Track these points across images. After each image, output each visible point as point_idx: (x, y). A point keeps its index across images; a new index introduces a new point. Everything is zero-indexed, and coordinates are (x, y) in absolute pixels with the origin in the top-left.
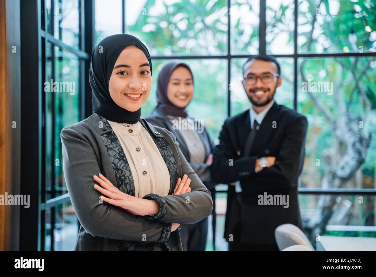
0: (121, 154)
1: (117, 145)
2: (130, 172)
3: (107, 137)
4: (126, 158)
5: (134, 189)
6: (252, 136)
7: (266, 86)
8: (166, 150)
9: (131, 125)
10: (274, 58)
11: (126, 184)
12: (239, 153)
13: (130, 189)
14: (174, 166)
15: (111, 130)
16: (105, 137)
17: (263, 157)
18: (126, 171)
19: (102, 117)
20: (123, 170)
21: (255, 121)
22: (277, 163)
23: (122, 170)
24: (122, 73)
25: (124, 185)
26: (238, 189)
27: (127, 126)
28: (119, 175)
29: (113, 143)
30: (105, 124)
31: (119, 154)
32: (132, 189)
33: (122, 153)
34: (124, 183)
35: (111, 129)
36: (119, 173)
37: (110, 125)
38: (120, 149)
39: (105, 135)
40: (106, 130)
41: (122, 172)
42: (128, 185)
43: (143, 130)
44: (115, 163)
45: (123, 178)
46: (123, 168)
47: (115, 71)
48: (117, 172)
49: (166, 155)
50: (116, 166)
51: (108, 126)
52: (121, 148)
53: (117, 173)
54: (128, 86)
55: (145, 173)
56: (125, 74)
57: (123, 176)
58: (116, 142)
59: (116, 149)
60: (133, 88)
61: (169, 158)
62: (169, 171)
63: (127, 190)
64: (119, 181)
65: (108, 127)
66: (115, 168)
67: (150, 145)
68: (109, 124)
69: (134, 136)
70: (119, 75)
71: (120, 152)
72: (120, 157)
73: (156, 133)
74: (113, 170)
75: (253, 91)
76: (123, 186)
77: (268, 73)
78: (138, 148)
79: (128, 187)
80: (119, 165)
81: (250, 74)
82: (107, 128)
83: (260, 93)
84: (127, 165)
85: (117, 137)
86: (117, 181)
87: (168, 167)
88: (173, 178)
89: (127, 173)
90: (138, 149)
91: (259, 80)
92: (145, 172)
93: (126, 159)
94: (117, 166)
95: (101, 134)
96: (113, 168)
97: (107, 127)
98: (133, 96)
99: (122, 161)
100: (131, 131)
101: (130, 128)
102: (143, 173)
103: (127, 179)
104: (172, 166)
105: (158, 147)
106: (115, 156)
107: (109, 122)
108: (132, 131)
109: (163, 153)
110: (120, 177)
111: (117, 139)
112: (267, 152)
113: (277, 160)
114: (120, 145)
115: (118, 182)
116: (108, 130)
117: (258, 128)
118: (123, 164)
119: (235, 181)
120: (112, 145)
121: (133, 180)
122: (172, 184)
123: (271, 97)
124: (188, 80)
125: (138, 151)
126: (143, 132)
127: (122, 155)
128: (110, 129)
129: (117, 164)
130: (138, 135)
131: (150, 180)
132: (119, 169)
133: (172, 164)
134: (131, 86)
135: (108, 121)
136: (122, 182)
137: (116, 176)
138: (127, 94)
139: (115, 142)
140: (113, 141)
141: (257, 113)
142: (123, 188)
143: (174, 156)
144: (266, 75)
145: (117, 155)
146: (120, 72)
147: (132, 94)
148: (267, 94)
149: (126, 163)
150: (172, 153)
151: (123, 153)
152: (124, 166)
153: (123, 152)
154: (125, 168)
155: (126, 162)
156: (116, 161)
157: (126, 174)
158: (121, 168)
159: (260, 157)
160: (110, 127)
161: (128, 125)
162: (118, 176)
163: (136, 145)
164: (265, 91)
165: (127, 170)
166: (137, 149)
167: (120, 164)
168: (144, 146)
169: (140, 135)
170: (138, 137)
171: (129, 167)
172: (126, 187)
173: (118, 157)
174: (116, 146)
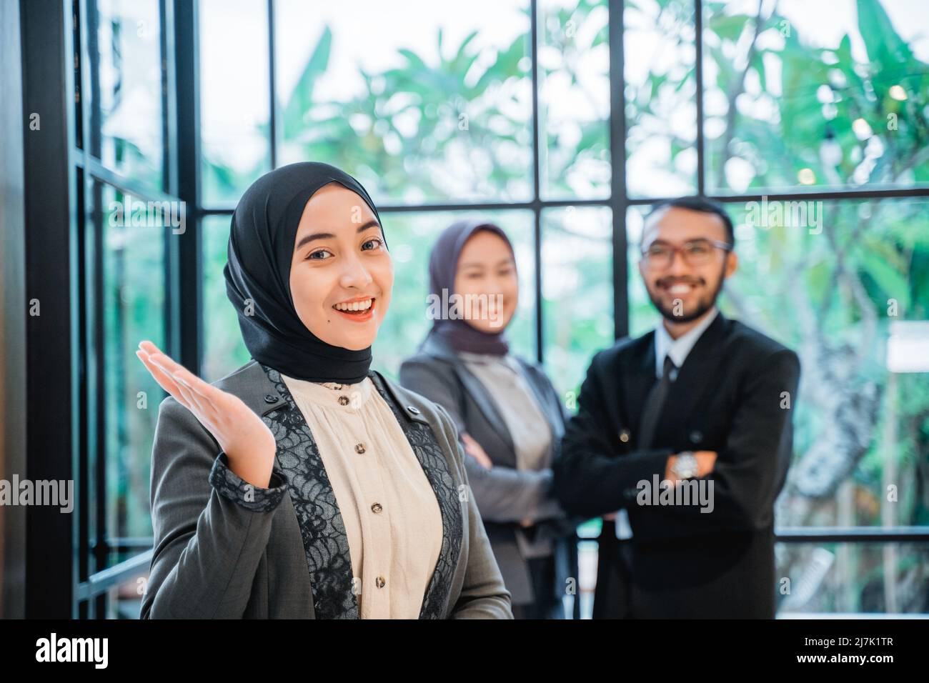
0: (312, 461)
1: (303, 437)
2: (335, 507)
3: (279, 419)
4: (325, 470)
5: (348, 551)
6: (659, 395)
7: (695, 274)
8: (434, 456)
9: (345, 386)
10: (717, 205)
11: (325, 540)
12: (624, 437)
13: (336, 552)
14: (451, 495)
15: (289, 402)
16: (273, 419)
17: (686, 453)
18: (325, 506)
19: (269, 369)
20: (317, 502)
21: (668, 359)
22: (722, 466)
23: (313, 503)
24: (318, 255)
25: (322, 541)
26: (624, 531)
27: (336, 388)
28: (307, 516)
29: (292, 433)
30: (276, 387)
31: (307, 462)
32: (342, 551)
33: (315, 460)
34: (319, 536)
35: (289, 399)
36: (307, 511)
37: (287, 389)
38: (311, 448)
39: (274, 415)
40: (277, 400)
41: (314, 509)
42: (330, 541)
43: (377, 399)
44: (296, 485)
45: (316, 523)
46: (316, 498)
47: (298, 254)
48: (301, 509)
49: (432, 467)
50: (299, 495)
51: (283, 390)
52: (314, 447)
53: (301, 513)
54: (339, 284)
55: (377, 508)
56: (326, 255)
57: (318, 517)
58: (300, 429)
59: (300, 451)
60: (351, 287)
61: (439, 475)
62: (441, 506)
63: (329, 554)
64: (307, 531)
65: (283, 393)
66: (295, 500)
67: (391, 440)
68: (284, 386)
69: (351, 413)
70: (312, 261)
71: (311, 456)
72: (310, 470)
73: (410, 408)
74: (291, 503)
75: (664, 283)
76: (318, 543)
77: (702, 240)
78: (361, 445)
79: (331, 546)
80: (306, 490)
81: (657, 242)
82: (280, 397)
83: (680, 289)
84: (328, 489)
85: (303, 417)
86: (303, 531)
87: (437, 495)
88: (450, 523)
89: (328, 510)
90: (360, 449)
91: (678, 259)
92: (378, 505)
93: (324, 475)
94: (303, 494)
95: (263, 412)
96: (293, 499)
97: (281, 393)
98: (355, 307)
99: (315, 481)
100: (344, 401)
101: (342, 393)
102: (372, 508)
103: (329, 526)
104: (448, 494)
105: (412, 445)
106: (295, 468)
107: (286, 379)
108: (348, 401)
109: (426, 459)
110: (310, 522)
111: (304, 421)
112: (696, 437)
113: (719, 460)
114: (310, 439)
115: (304, 535)
116: (282, 401)
117: (673, 376)
118: (317, 490)
119: (615, 509)
120: (291, 439)
121: (343, 528)
122: (447, 537)
123: (708, 300)
124: (504, 262)
125: (360, 453)
126: (375, 405)
127: (315, 463)
128: (286, 398)
129: (302, 489)
130: (364, 411)
131: (391, 526)
132: (308, 502)
133: (447, 491)
134: (347, 281)
135: (283, 376)
136: (315, 533)
137: (300, 519)
138: (341, 304)
139: (298, 431)
140: (294, 428)
141: (674, 337)
142: (319, 547)
143: (449, 473)
144: (697, 246)
145: (302, 467)
146: (312, 254)
147: (351, 302)
148: (699, 292)
149: (324, 487)
150: (446, 465)
151: (317, 458)
152: (319, 494)
153: (318, 455)
154: (322, 497)
155: (325, 482)
156: (299, 481)
157: (326, 513)
158: (312, 498)
159: (678, 451)
160: (288, 393)
161: (339, 386)
162: (305, 518)
163: (355, 438)
164: (693, 286)
165: (326, 502)
166: (358, 448)
167: (311, 490)
168: (376, 439)
169: (367, 411)
170: (363, 417)
171: (333, 496)
172: (326, 547)
173: (303, 472)
174: (301, 442)
